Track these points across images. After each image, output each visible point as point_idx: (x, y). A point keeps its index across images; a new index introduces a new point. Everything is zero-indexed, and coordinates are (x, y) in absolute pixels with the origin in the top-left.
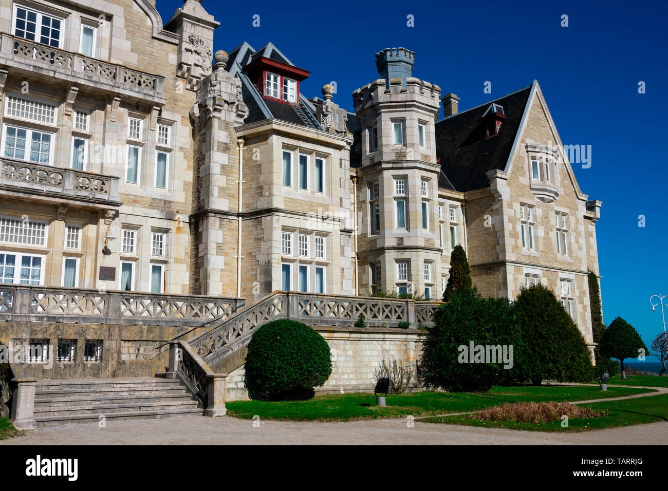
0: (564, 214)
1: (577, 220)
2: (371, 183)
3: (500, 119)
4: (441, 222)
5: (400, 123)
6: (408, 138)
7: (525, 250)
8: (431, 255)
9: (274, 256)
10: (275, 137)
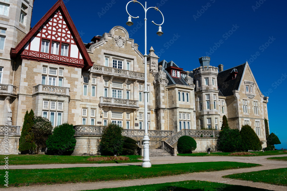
0: (257, 102)
1: (261, 103)
2: (199, 96)
3: (236, 73)
4: (219, 106)
5: (207, 79)
6: (209, 83)
7: (244, 113)
8: (217, 116)
9: (178, 119)
10: (176, 88)
